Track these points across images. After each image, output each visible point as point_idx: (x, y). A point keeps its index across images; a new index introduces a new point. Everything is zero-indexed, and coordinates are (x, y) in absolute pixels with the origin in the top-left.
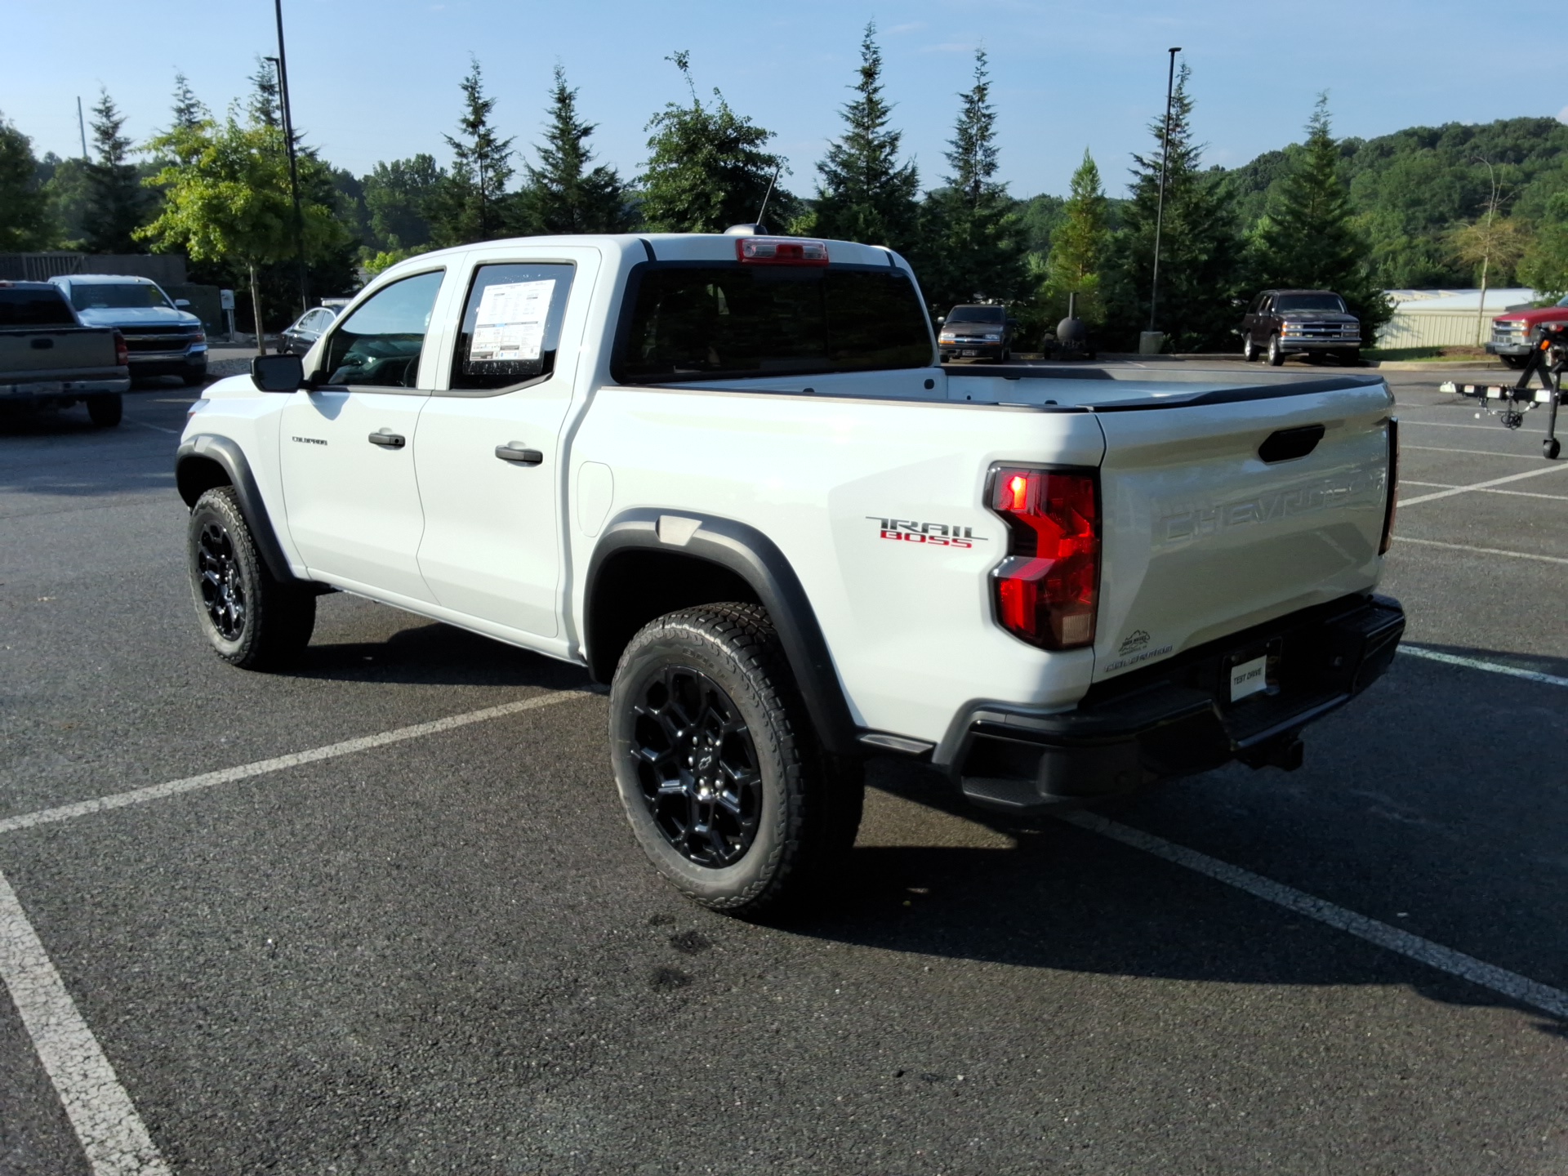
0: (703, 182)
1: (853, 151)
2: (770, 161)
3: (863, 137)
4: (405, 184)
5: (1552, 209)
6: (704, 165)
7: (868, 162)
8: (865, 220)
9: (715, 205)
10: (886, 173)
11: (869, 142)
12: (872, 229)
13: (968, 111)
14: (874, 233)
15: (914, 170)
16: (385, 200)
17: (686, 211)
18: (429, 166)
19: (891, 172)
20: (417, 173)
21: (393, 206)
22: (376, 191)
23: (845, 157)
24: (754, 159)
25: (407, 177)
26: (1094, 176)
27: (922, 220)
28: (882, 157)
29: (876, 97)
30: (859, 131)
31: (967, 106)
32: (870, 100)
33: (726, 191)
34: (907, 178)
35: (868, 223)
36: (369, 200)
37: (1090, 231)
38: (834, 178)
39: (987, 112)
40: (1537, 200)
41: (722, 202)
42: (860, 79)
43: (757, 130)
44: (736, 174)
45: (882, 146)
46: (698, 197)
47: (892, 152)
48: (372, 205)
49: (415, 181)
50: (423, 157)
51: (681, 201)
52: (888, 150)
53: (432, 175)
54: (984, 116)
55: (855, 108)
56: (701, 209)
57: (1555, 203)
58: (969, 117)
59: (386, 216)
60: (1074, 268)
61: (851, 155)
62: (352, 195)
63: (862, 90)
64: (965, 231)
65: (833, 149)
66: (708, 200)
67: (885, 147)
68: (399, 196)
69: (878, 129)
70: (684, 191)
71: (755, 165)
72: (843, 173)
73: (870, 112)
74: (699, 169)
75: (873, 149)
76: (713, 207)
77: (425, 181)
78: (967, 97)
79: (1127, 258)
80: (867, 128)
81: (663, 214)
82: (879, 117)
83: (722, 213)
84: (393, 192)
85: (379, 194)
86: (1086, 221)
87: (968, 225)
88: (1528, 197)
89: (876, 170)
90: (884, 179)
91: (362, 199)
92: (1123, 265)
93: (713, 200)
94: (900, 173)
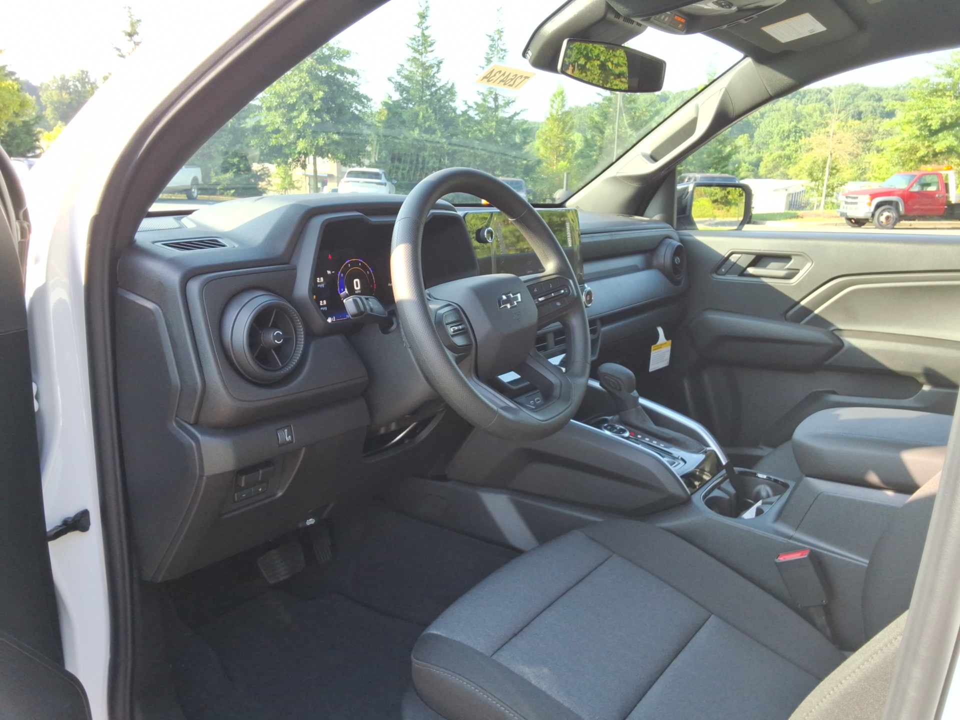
0: (307, 85)
1: (412, 69)
2: (353, 73)
3: (418, 60)
4: (69, 88)
5: (778, 134)
6: (307, 71)
7: (422, 77)
8: (423, 117)
9: (316, 101)
10: (434, 85)
11: (423, 64)
12: (428, 123)
13: (491, 46)
14: (430, 126)
15: (453, 85)
16: (55, 98)
17: (294, 104)
18: (86, 76)
19: (439, 85)
20: (78, 80)
21: (61, 102)
22: (49, 93)
23: (407, 73)
24: (342, 70)
25: (70, 83)
26: (563, 97)
27: (462, 118)
28: (432, 74)
29: (427, 33)
30: (417, 56)
31: (491, 43)
32: (423, 34)
33: (324, 92)
34: (449, 90)
35: (426, 119)
36: (44, 97)
37: (561, 133)
38: (400, 88)
39: (503, 48)
40: (768, 129)
41: (321, 99)
42: (417, 20)
43: (344, 51)
44: (329, 81)
45: (431, 67)
46: (303, 94)
47: (438, 72)
48: (46, 102)
49: (76, 86)
50: (83, 72)
51: (291, 97)
52: (435, 70)
53: (88, 83)
54: (502, 50)
55: (414, 39)
56: (306, 103)
57: (780, 130)
58: (491, 50)
59: (56, 109)
60: (552, 157)
61: (411, 72)
62: (31, 94)
63: (418, 27)
64: (491, 127)
65: (399, 67)
66: (311, 97)
67: (433, 67)
68: (65, 96)
69: (429, 55)
70: (293, 90)
71: (342, 74)
72: (406, 83)
73: (424, 43)
74: (304, 75)
75: (426, 68)
76: (314, 102)
77: (83, 86)
78: (490, 36)
79: (595, 151)
80: (421, 54)
81: (276, 107)
82: (430, 46)
83: (321, 106)
84: (61, 92)
85: (51, 94)
86: (558, 126)
87: (494, 124)
88: (763, 127)
89: (427, 84)
90: (433, 89)
91: (38, 97)
92: (593, 156)
93: (315, 98)
94: (444, 86)
